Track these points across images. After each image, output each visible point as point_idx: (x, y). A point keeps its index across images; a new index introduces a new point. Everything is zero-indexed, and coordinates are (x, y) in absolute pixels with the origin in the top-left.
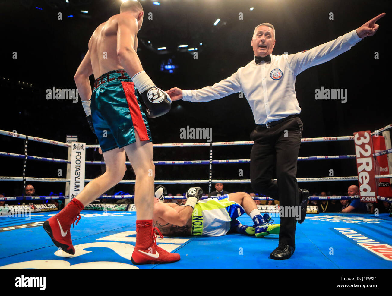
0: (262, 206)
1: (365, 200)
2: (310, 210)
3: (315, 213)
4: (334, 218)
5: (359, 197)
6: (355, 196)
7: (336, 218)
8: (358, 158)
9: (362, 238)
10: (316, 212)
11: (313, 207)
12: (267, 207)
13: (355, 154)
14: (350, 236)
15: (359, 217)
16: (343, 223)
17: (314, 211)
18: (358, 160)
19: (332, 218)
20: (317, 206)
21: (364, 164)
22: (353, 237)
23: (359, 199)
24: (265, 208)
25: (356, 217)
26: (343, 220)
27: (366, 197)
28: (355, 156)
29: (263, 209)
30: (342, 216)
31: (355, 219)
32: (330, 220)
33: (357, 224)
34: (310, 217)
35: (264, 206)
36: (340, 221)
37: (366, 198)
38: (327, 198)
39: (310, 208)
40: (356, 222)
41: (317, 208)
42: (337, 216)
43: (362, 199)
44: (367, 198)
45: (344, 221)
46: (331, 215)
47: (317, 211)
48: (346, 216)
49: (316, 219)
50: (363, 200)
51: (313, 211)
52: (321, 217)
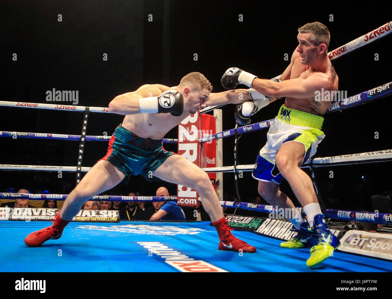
0: (34, 210)
1: (183, 202)
2: (108, 216)
3: (114, 222)
4: (138, 228)
5: (176, 198)
6: (171, 197)
7: (143, 229)
8: (181, 143)
9: (173, 254)
10: (116, 220)
11: (112, 212)
12: (41, 211)
13: (177, 137)
14: (159, 252)
15: (172, 227)
16: (150, 235)
17: (113, 218)
18: (180, 145)
19: (137, 229)
20: (117, 211)
21: (188, 152)
22: (161, 253)
23: (176, 201)
24: (38, 213)
25: (170, 227)
26: (151, 230)
27: (184, 198)
28: (177, 140)
29: (34, 214)
30: (151, 225)
31: (168, 229)
32: (133, 231)
33: (170, 236)
34: (105, 228)
35: (37, 210)
36: (147, 232)
37: (184, 200)
38: (133, 198)
39: (108, 214)
40: (168, 233)
41: (117, 214)
42: (145, 226)
43: (179, 201)
44: (186, 200)
45: (152, 232)
46: (136, 224)
47: (117, 218)
48: (156, 225)
49: (115, 229)
50: (181, 202)
51: (111, 218)
52: (122, 226)
